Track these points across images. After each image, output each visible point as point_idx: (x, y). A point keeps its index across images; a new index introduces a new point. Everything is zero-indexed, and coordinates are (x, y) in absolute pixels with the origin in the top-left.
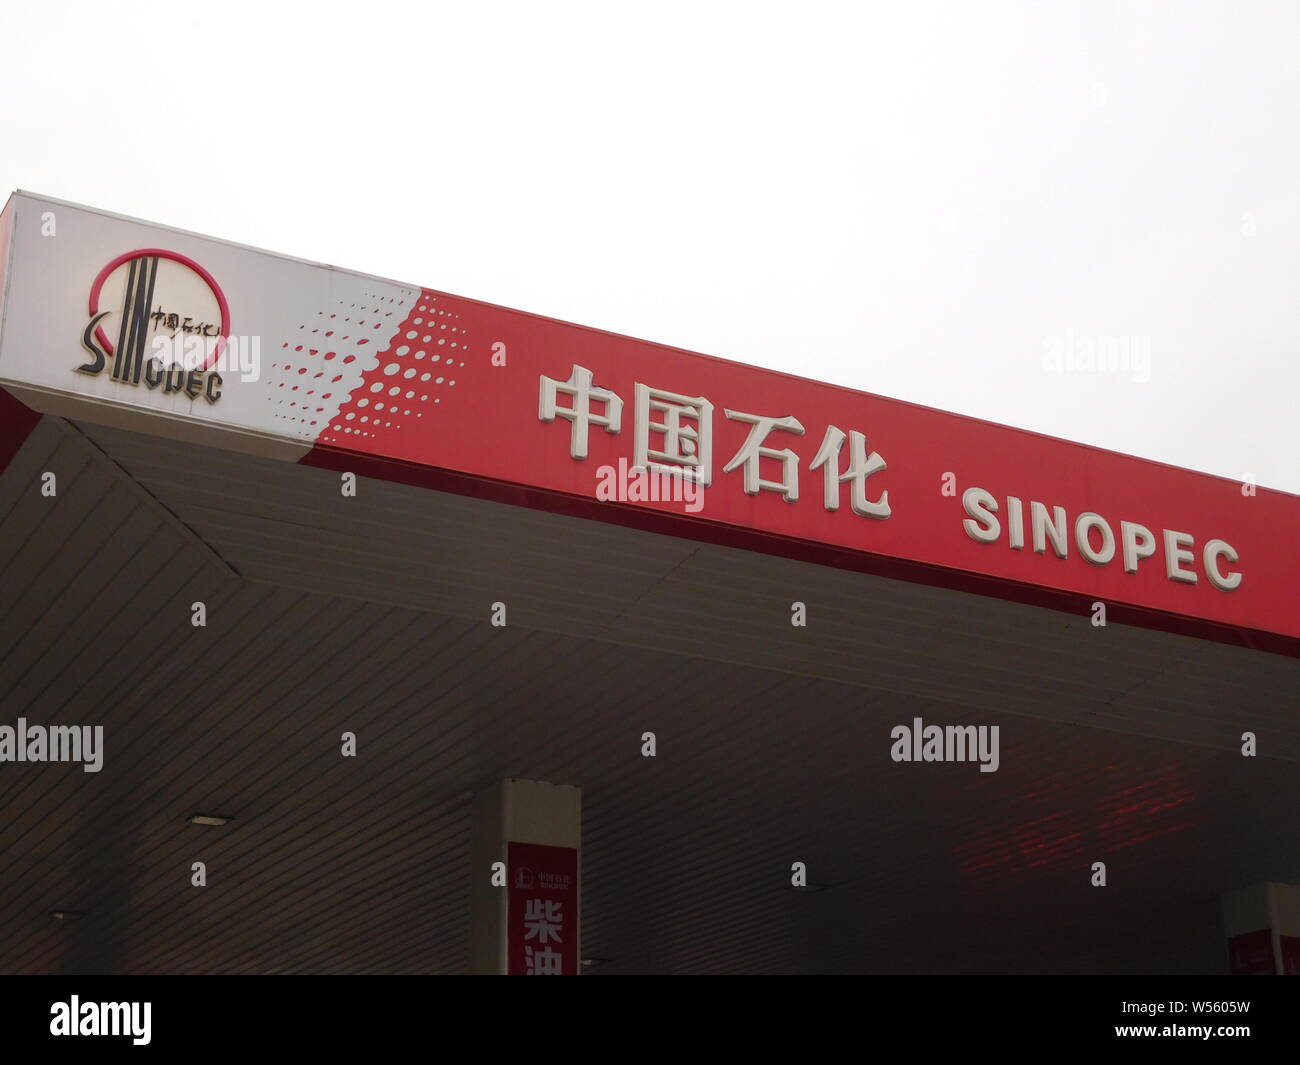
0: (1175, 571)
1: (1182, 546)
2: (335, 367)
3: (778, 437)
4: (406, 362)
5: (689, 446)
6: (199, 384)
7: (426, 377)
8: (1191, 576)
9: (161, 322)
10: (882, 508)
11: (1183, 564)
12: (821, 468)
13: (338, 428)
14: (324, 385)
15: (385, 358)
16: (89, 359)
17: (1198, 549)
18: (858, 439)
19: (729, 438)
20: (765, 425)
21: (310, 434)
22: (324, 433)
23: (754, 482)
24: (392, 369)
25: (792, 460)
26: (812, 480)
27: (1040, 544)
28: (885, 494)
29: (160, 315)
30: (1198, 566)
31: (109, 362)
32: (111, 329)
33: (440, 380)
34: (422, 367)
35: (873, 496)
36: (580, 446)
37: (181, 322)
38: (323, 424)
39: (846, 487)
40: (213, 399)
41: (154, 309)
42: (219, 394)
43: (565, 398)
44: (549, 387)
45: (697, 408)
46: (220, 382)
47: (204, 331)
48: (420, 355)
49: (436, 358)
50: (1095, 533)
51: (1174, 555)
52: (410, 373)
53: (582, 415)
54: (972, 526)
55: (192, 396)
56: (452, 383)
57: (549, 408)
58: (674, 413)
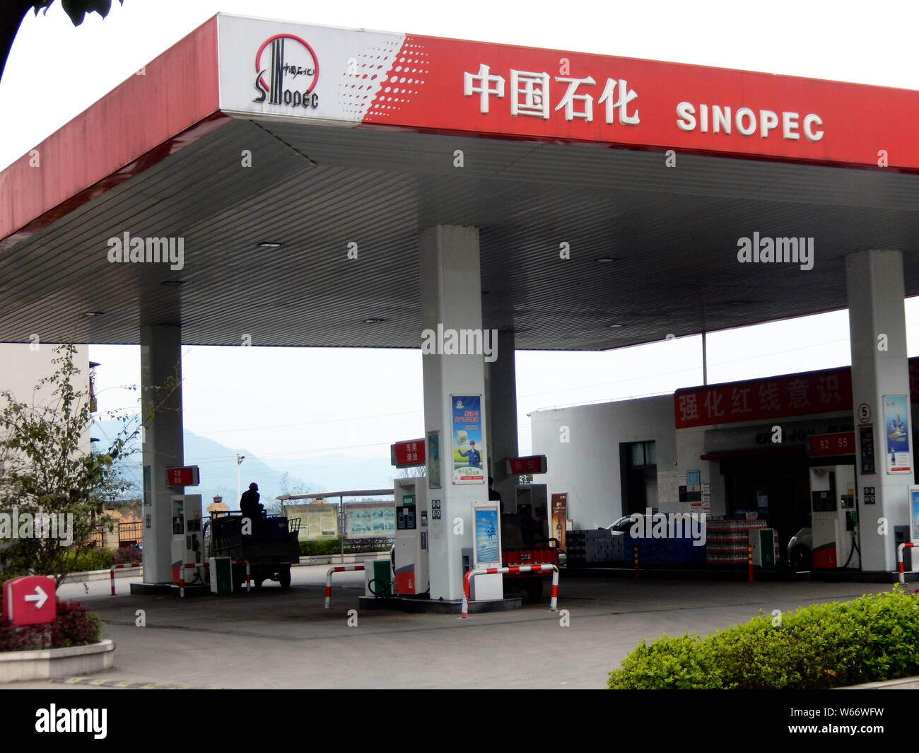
0: (788, 134)
1: (792, 120)
2: (367, 82)
3: (582, 89)
4: (400, 75)
5: (538, 100)
6: (307, 99)
7: (410, 81)
8: (796, 136)
9: (288, 71)
10: (635, 120)
11: (792, 130)
12: (604, 103)
13: (372, 113)
14: (364, 92)
15: (390, 74)
16: (259, 95)
17: (800, 121)
18: (623, 84)
19: (558, 91)
20: (575, 83)
21: (359, 117)
22: (365, 116)
23: (570, 114)
24: (394, 79)
25: (589, 99)
26: (599, 109)
27: (716, 129)
28: (637, 111)
29: (287, 67)
30: (800, 130)
31: (268, 95)
32: (267, 78)
33: (417, 82)
34: (408, 76)
35: (630, 114)
36: (485, 107)
37: (297, 69)
38: (365, 112)
39: (616, 110)
40: (314, 107)
41: (284, 65)
42: (317, 104)
43: (477, 83)
44: (469, 78)
45: (541, 78)
46: (317, 98)
47: (307, 72)
48: (407, 70)
49: (414, 71)
50: (746, 120)
51: (788, 125)
52: (403, 80)
53: (485, 91)
54: (681, 123)
55: (306, 106)
56: (423, 82)
57: (469, 89)
58: (530, 82)
